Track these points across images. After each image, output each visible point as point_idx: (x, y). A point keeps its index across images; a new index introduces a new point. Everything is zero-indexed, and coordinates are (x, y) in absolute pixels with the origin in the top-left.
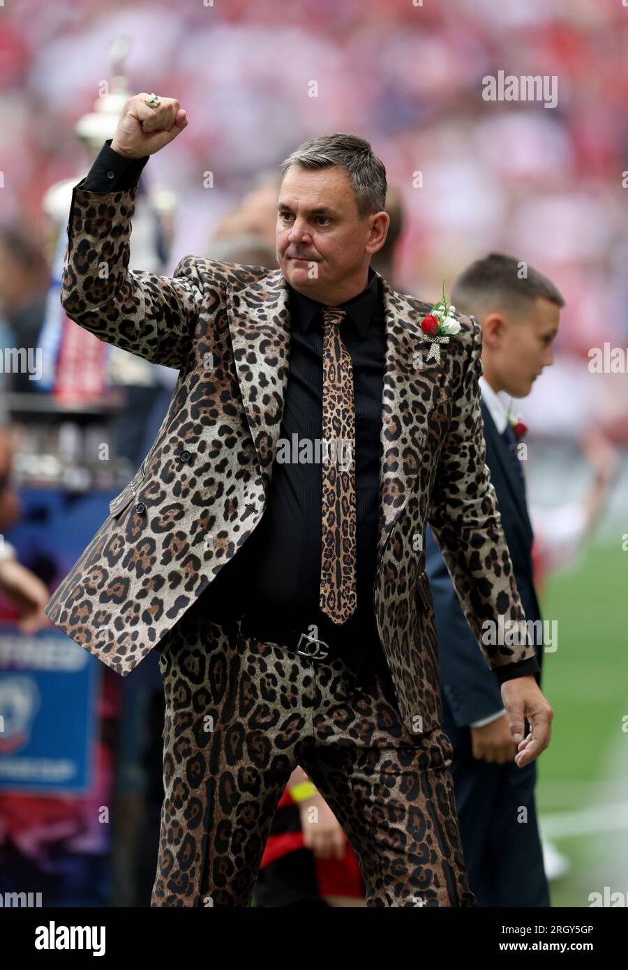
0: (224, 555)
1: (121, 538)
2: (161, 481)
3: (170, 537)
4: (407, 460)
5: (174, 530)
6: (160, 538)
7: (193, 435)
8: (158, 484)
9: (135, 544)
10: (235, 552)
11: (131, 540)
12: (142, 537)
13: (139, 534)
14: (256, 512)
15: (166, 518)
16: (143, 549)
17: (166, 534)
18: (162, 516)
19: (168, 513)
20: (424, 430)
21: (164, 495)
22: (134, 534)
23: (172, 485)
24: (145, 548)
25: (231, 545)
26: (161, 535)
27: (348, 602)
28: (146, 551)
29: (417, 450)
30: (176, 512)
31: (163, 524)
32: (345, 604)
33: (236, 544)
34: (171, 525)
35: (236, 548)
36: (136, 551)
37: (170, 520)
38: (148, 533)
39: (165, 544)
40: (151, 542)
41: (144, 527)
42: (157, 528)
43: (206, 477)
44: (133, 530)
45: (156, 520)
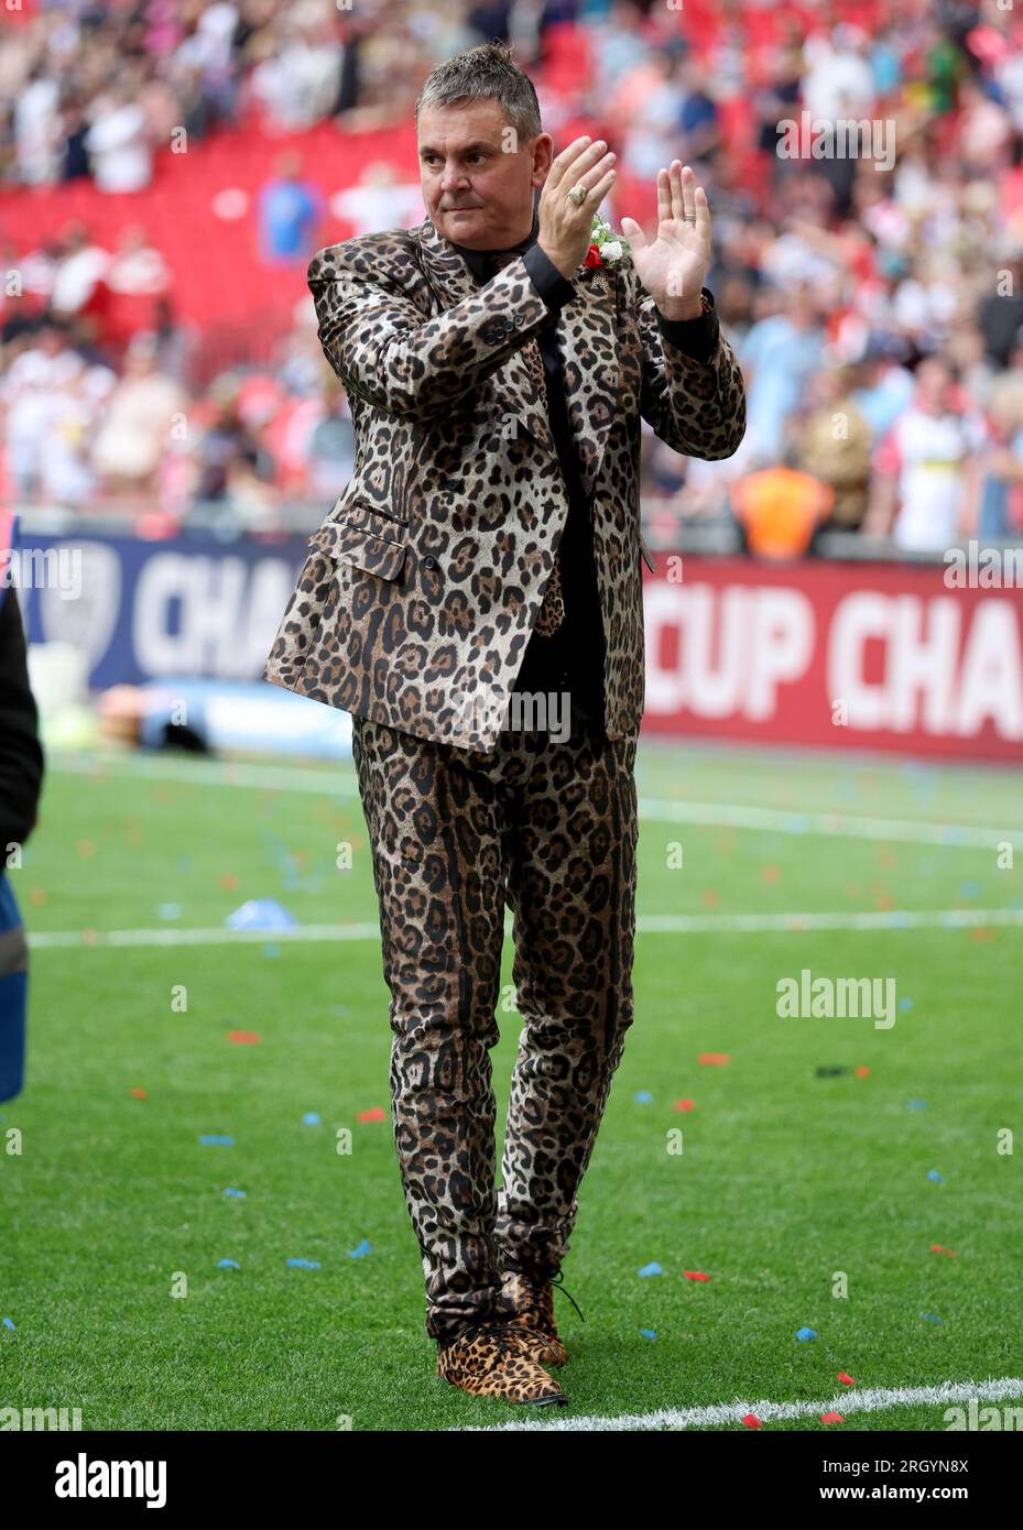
0: (543, 569)
1: (422, 604)
2: (435, 523)
3: (475, 579)
4: (595, 411)
5: (476, 570)
6: (465, 586)
7: (453, 461)
8: (434, 527)
9: (443, 603)
10: (553, 560)
11: (436, 601)
12: (446, 593)
13: (441, 592)
14: (558, 507)
15: (461, 561)
16: (453, 606)
17: (470, 578)
18: (456, 561)
19: (460, 555)
20: (614, 368)
21: (445, 536)
22: (436, 594)
23: (449, 521)
24: (455, 604)
25: (545, 554)
26: (465, 581)
27: (553, 610)
28: (459, 607)
29: (607, 394)
30: (468, 549)
31: (461, 569)
32: (551, 612)
33: (549, 550)
34: (470, 566)
35: (552, 555)
36: (447, 611)
37: (466, 561)
38: (450, 586)
39: (475, 590)
40: (458, 594)
41: (442, 582)
42: (457, 578)
43: (483, 496)
44: (432, 589)
45: (452, 567)
